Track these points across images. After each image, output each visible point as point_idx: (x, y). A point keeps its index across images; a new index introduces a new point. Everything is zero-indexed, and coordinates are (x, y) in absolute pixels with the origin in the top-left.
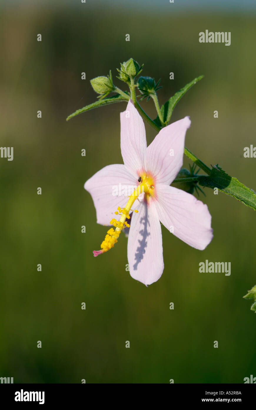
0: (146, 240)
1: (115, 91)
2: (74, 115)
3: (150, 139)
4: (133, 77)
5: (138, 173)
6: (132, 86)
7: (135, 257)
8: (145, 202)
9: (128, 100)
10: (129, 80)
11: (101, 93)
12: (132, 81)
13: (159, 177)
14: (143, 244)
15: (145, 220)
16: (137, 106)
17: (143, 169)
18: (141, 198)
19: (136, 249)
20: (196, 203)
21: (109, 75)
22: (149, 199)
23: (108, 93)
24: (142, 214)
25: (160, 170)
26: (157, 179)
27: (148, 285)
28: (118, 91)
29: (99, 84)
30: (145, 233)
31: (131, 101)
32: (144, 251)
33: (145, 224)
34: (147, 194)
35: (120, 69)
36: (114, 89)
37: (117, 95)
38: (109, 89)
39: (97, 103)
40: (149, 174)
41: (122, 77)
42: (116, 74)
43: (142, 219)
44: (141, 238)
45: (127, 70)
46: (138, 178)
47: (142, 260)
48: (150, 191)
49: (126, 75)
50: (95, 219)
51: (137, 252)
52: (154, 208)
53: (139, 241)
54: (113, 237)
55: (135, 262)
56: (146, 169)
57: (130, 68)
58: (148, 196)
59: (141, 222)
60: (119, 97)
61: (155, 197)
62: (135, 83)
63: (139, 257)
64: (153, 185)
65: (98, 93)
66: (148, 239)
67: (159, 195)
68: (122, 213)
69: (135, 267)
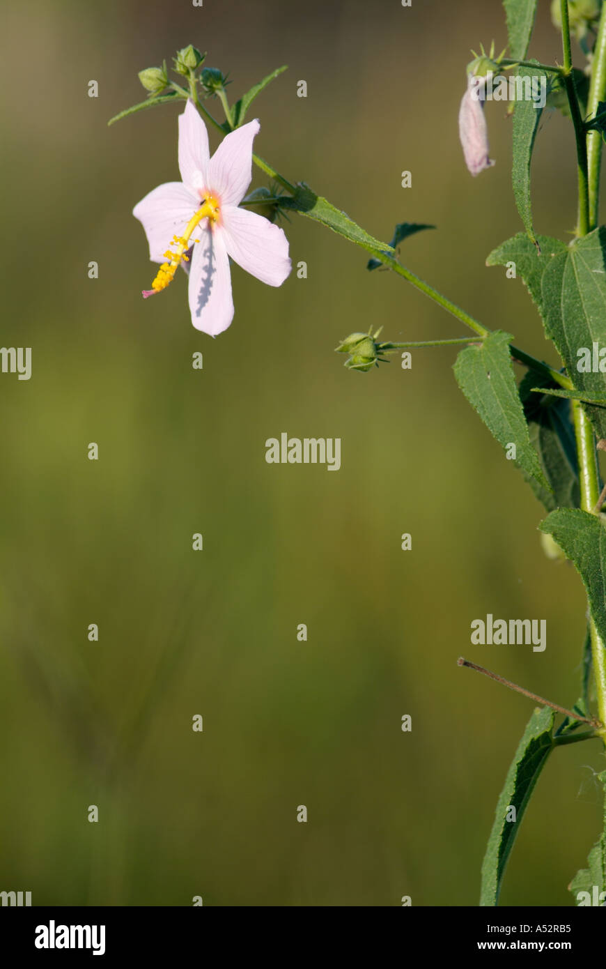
0: (212, 278)
1: (171, 87)
2: (117, 118)
3: (213, 147)
4: (194, 69)
5: (200, 193)
6: (192, 80)
7: (197, 300)
8: (209, 229)
9: (186, 98)
10: (188, 73)
11: (152, 90)
12: (192, 74)
13: (224, 197)
14: (208, 283)
15: (210, 252)
16: (199, 106)
17: (206, 187)
18: (204, 225)
19: (199, 289)
20: (270, 228)
21: (163, 67)
22: (214, 225)
23: (161, 90)
24: (206, 246)
25: (226, 189)
26: (223, 199)
27: (215, 336)
28: (175, 87)
29: (150, 78)
30: (210, 270)
31: (191, 100)
32: (210, 293)
33: (210, 258)
34: (211, 219)
35: (176, 58)
36: (168, 84)
37: (174, 92)
38: (162, 85)
39: (147, 103)
40: (213, 193)
41: (179, 69)
42: (171, 65)
43: (206, 252)
44: (205, 276)
45: (185, 60)
46: (199, 200)
47: (207, 304)
48: (215, 215)
49: (184, 66)
50: (148, 255)
51: (200, 294)
52: (220, 236)
53: (203, 280)
54: (168, 273)
55: (198, 306)
56: (209, 187)
57: (189, 57)
58: (212, 222)
59: (204, 255)
60: (176, 95)
61: (221, 223)
62: (197, 76)
63: (203, 300)
64: (218, 208)
65: (148, 89)
66: (214, 277)
67: (225, 219)
68: (178, 243)
69: (198, 313)
